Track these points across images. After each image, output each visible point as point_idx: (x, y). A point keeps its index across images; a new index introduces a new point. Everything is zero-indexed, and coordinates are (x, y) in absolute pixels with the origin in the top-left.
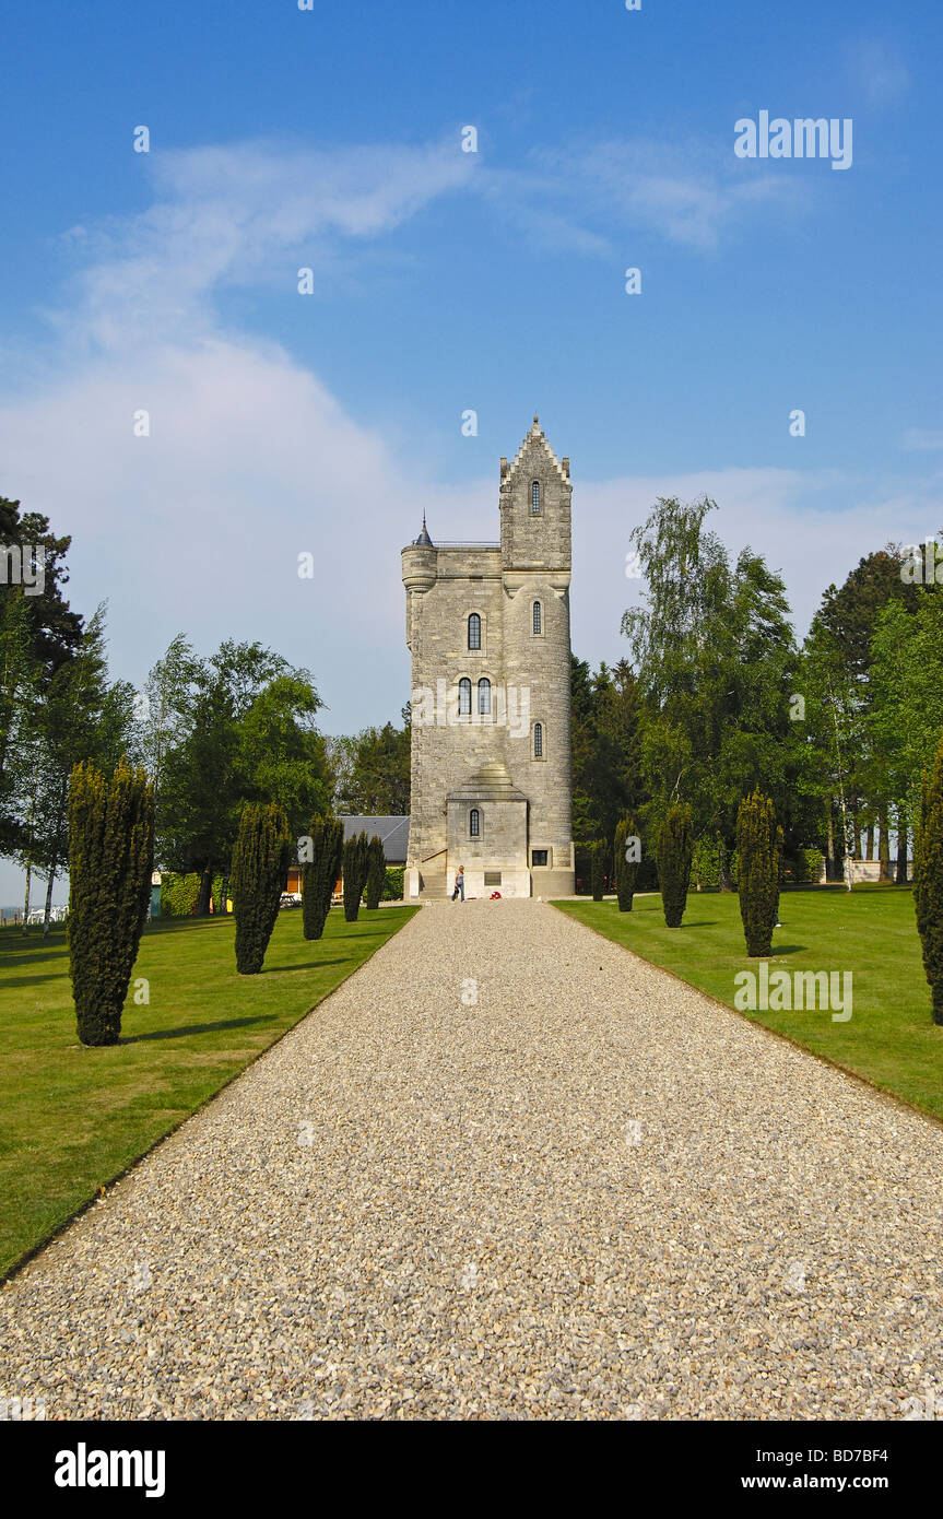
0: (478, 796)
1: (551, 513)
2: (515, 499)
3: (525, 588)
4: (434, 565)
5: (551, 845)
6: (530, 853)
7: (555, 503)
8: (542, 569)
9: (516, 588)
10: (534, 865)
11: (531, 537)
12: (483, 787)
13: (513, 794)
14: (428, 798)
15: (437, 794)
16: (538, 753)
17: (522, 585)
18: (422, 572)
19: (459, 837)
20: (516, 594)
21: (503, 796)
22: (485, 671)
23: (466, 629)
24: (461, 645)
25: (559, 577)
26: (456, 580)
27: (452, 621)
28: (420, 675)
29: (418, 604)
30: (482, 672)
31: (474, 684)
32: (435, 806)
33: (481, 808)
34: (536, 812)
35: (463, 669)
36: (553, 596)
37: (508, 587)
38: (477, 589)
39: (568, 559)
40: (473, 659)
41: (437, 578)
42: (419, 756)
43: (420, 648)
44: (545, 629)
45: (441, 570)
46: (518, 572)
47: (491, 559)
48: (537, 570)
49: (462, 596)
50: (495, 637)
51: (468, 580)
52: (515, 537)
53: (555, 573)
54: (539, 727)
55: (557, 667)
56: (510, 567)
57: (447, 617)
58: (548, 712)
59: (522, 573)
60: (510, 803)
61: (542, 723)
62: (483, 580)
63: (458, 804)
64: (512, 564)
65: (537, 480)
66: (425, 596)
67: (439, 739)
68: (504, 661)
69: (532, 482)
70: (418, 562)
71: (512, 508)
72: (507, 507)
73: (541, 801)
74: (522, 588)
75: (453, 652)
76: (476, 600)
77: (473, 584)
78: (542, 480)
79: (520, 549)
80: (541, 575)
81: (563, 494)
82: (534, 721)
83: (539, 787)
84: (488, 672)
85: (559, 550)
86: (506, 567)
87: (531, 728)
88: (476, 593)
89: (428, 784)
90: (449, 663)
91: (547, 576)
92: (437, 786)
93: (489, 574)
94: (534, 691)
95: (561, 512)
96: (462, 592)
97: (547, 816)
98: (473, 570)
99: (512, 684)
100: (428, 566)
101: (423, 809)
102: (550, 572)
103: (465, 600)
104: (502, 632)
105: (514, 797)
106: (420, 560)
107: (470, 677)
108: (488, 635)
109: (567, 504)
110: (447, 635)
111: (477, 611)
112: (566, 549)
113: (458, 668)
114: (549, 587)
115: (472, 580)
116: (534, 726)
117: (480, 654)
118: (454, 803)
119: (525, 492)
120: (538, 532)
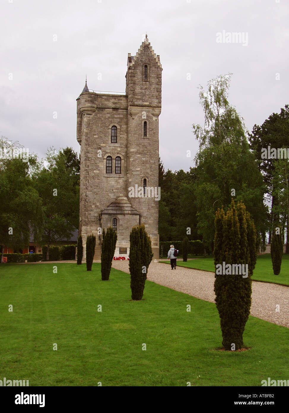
0: (116, 212)
1: (153, 80)
2: (136, 73)
3: (140, 115)
4: (96, 102)
7: (155, 76)
8: (148, 106)
9: (135, 115)
12: (118, 208)
15: (95, 210)
17: (138, 113)
18: (90, 105)
20: (136, 118)
21: (128, 212)
22: (119, 153)
23: (111, 133)
24: (108, 141)
25: (156, 110)
26: (106, 109)
27: (104, 129)
28: (88, 154)
29: (88, 120)
30: (117, 153)
31: (114, 159)
32: (94, 216)
33: (118, 218)
34: (143, 220)
35: (109, 152)
36: (153, 119)
37: (132, 114)
38: (116, 114)
39: (160, 102)
40: (113, 147)
41: (97, 108)
42: (87, 192)
43: (88, 141)
44: (149, 134)
45: (99, 105)
46: (137, 107)
47: (122, 100)
48: (146, 107)
49: (109, 117)
50: (124, 137)
51: (112, 110)
52: (136, 90)
53: (154, 108)
54: (145, 180)
55: (154, 152)
56: (133, 104)
57: (101, 127)
58: (150, 173)
59: (138, 107)
60: (131, 216)
61: (146, 178)
62: (119, 110)
63: (107, 215)
64: (134, 103)
65: (146, 64)
66: (91, 116)
67: (97, 184)
68: (128, 149)
69: (144, 65)
70: (89, 100)
71: (135, 77)
72: (132, 76)
73: (145, 215)
74: (138, 115)
75: (104, 143)
76: (115, 120)
77: (114, 112)
78: (149, 64)
79: (138, 96)
80: (147, 109)
81: (158, 72)
82: (143, 177)
83: (145, 209)
84: (120, 154)
85: (156, 98)
86: (132, 104)
87: (142, 181)
88: (116, 116)
89: (91, 206)
90: (102, 149)
91: (150, 110)
92: (95, 207)
93: (122, 107)
94: (143, 164)
95: (157, 80)
96: (109, 115)
97: (148, 222)
98: (114, 105)
99: (132, 159)
100: (93, 102)
101: (89, 217)
102: (152, 108)
103: (110, 119)
104: (127, 135)
105: (134, 213)
106: (90, 99)
107: (111, 156)
108: (121, 136)
109: (160, 77)
110: (102, 135)
111: (115, 125)
112: (159, 98)
113: (106, 151)
114: (151, 115)
115: (114, 110)
116: (143, 179)
117: (116, 145)
118: (105, 215)
119: (141, 70)
120: (146, 88)
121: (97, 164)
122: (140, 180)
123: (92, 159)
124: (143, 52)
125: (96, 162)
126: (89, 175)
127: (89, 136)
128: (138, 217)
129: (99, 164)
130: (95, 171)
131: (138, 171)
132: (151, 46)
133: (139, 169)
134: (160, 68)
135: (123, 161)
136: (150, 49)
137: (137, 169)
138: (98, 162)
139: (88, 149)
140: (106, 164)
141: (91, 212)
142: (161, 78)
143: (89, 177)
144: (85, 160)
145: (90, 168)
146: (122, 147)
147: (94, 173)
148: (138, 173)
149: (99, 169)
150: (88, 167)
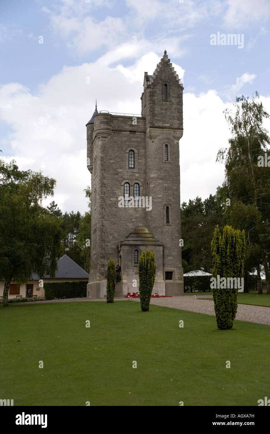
0: (138, 243)
1: (173, 100)
2: (155, 92)
3: (160, 137)
4: (112, 124)
5: (174, 269)
6: (165, 273)
7: (175, 95)
8: (169, 128)
9: (155, 137)
10: (166, 279)
11: (163, 111)
12: (140, 239)
13: (156, 242)
14: (107, 244)
15: (113, 242)
16: (168, 222)
17: (158, 136)
18: (106, 127)
19: (129, 264)
20: (156, 141)
21: (150, 243)
22: (137, 179)
23: (128, 157)
24: (125, 166)
25: (177, 132)
26: (122, 132)
27: (121, 153)
28: (104, 180)
29: (103, 143)
30: (136, 179)
31: (132, 186)
32: (112, 248)
33: (139, 249)
34: (167, 252)
35: (126, 178)
36: (174, 142)
37: (152, 136)
38: (133, 138)
39: (181, 124)
40: (131, 173)
41: (113, 130)
42: (104, 222)
43: (104, 166)
44: (171, 158)
45: (115, 127)
46: (157, 129)
47: (140, 122)
48: (167, 129)
49: (126, 140)
50: (142, 162)
51: (129, 133)
52: (155, 111)
53: (175, 130)
54: (168, 208)
55: (176, 178)
56: (153, 126)
57: (118, 151)
58: (172, 201)
59: (159, 129)
60: (154, 247)
61: (169, 206)
62: (137, 133)
63: (128, 247)
64: (154, 124)
65: (166, 83)
66: (107, 139)
67: (114, 213)
68: (148, 175)
69: (164, 84)
70: (104, 122)
71: (154, 96)
72: (151, 96)
73: (169, 246)
74: (159, 137)
75: (121, 169)
76: (132, 143)
77: (131, 135)
78: (169, 83)
79: (158, 117)
80: (168, 131)
81: (179, 91)
82: (165, 205)
83: (168, 239)
84: (139, 180)
85: (177, 119)
86: (151, 126)
87: (164, 208)
88: (133, 140)
89: (108, 237)
90: (119, 175)
91: (171, 132)
92: (113, 238)
93: (139, 130)
94: (165, 190)
95: (178, 100)
96: (126, 138)
97: (172, 254)
98: (131, 128)
99: (153, 186)
100: (109, 124)
101: (106, 250)
102: (173, 130)
103: (127, 143)
104: (146, 160)
105: (156, 244)
106: (105, 120)
107: (129, 182)
108: (139, 161)
109: (181, 96)
110: (118, 160)
111: (133, 149)
112: (180, 119)
113: (123, 177)
114: (172, 138)
115: (130, 133)
116: (165, 207)
117: (135, 170)
118: (126, 247)
119: (161, 88)
120: (167, 109)
121: (114, 191)
122: (162, 207)
123: (108, 186)
124: (163, 69)
125: (113, 189)
126: (105, 203)
127: (104, 160)
128: (161, 248)
129: (116, 191)
130: (112, 199)
131: (160, 198)
132: (171, 63)
133: (161, 196)
134: (181, 87)
135: (141, 188)
136: (170, 66)
137: (159, 196)
138: (115, 188)
139: (104, 174)
140: (123, 191)
141: (109, 244)
142: (182, 98)
143: (105, 205)
144: (101, 187)
145: (107, 195)
146: (140, 173)
147: (111, 201)
148: (159, 200)
149: (116, 196)
150: (105, 194)
